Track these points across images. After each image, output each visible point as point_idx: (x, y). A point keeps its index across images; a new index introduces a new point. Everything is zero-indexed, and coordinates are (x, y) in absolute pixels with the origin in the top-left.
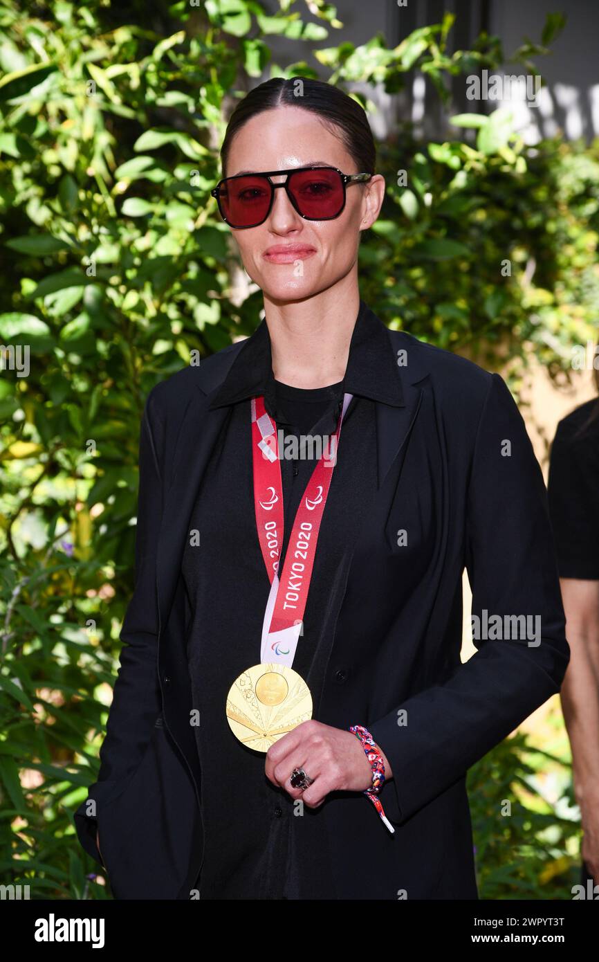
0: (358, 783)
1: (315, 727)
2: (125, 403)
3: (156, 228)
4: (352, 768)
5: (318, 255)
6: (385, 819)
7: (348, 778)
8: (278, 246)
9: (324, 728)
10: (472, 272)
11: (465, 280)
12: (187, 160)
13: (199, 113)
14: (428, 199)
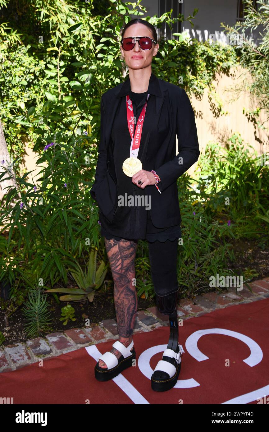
0: (152, 183)
1: (143, 171)
2: (99, 101)
3: (105, 60)
4: (152, 180)
5: (144, 59)
6: (159, 191)
7: (151, 182)
8: (135, 55)
9: (145, 171)
10: (178, 72)
11: (176, 73)
12: (112, 44)
13: (115, 33)
14: (168, 52)
